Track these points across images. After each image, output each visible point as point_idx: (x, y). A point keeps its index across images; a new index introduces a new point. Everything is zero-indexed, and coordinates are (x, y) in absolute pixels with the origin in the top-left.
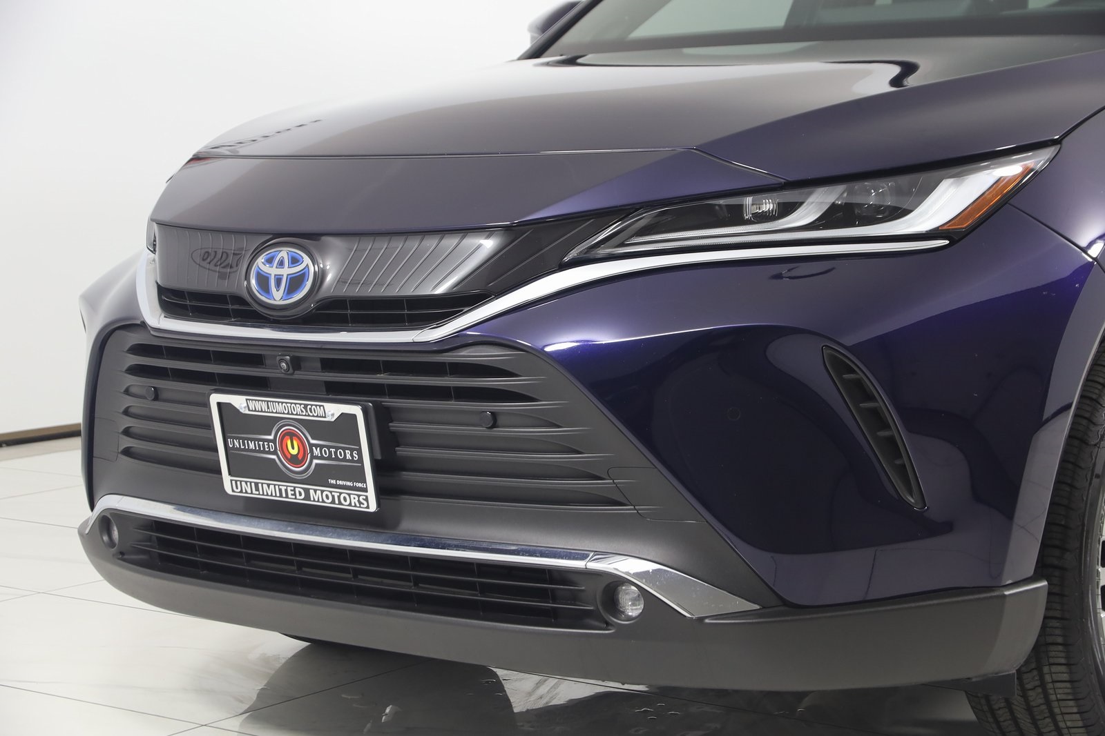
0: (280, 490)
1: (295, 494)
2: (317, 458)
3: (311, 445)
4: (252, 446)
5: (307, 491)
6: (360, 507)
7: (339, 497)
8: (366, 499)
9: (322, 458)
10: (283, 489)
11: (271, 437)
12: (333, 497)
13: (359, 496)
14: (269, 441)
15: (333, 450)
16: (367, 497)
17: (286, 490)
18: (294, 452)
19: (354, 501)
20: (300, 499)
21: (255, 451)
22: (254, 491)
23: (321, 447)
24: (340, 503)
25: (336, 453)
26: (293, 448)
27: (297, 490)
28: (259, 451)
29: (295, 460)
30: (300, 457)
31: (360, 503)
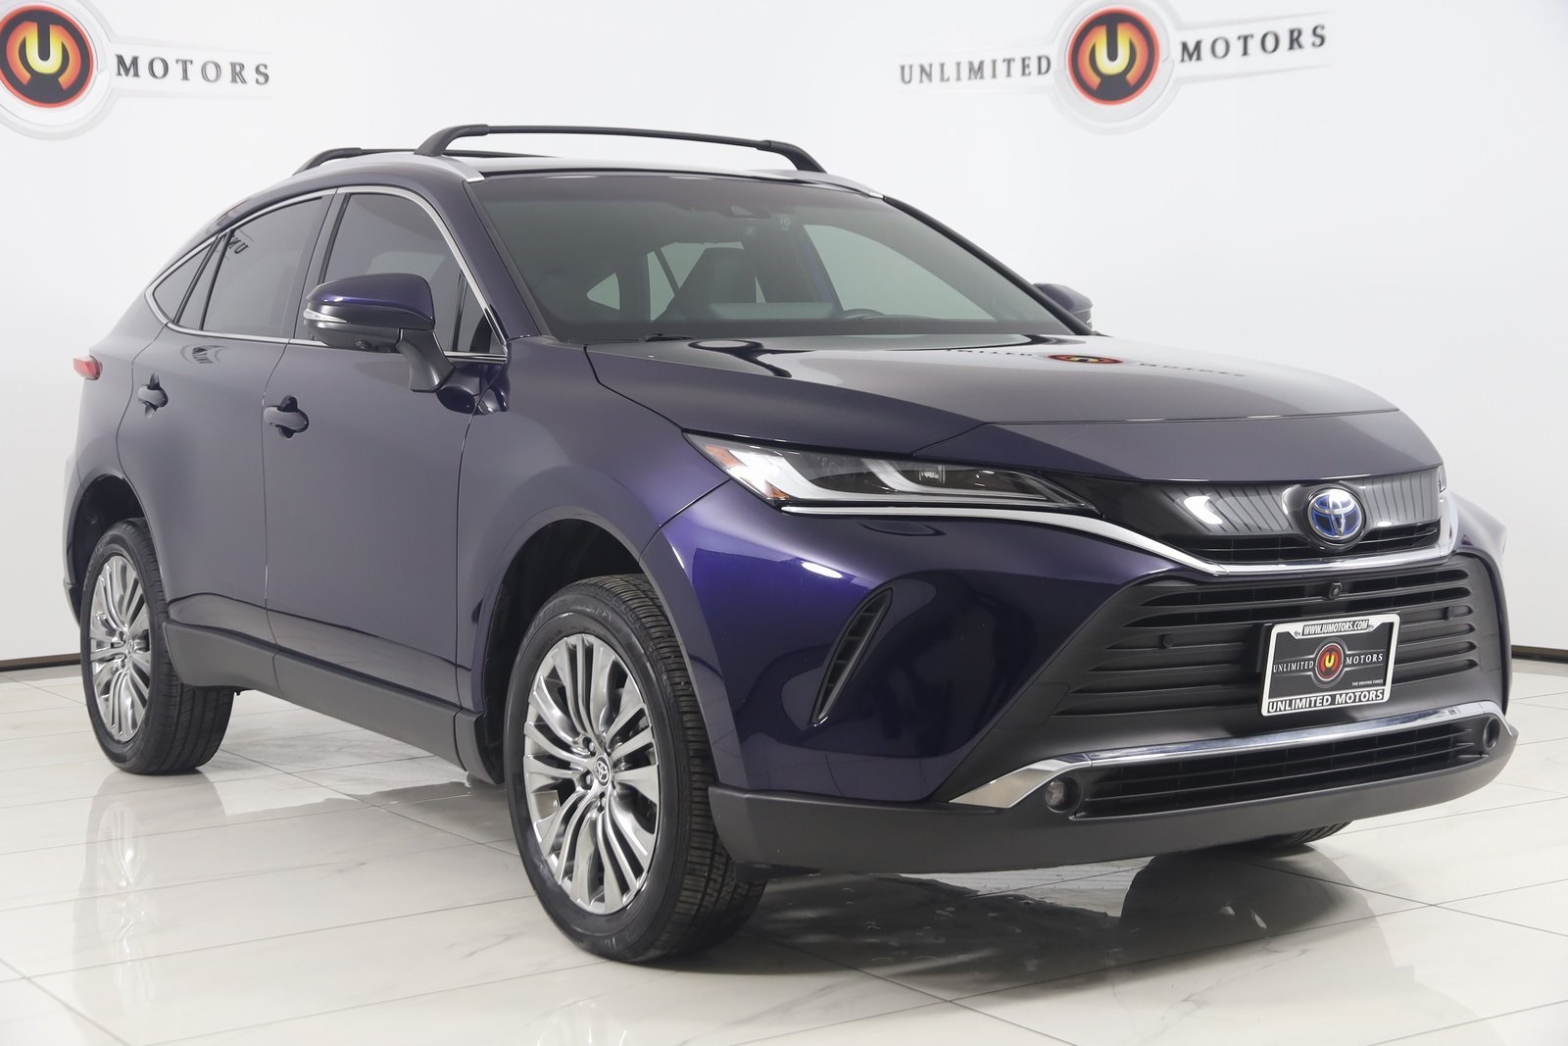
0: (1311, 701)
2: (1349, 666)
3: (1346, 656)
4: (1294, 668)
5: (1333, 697)
7: (1360, 696)
8: (1383, 693)
9: (1353, 665)
10: (1313, 700)
11: (1312, 656)
12: (1355, 696)
13: (1377, 691)
14: (1310, 660)
15: (1363, 657)
17: (1316, 701)
18: (1328, 665)
19: (1373, 695)
20: (1327, 706)
21: (1296, 671)
23: (1354, 655)
24: (1360, 701)
25: (1365, 659)
28: (1300, 671)
29: (1328, 672)
30: (1333, 669)
31: (1377, 696)
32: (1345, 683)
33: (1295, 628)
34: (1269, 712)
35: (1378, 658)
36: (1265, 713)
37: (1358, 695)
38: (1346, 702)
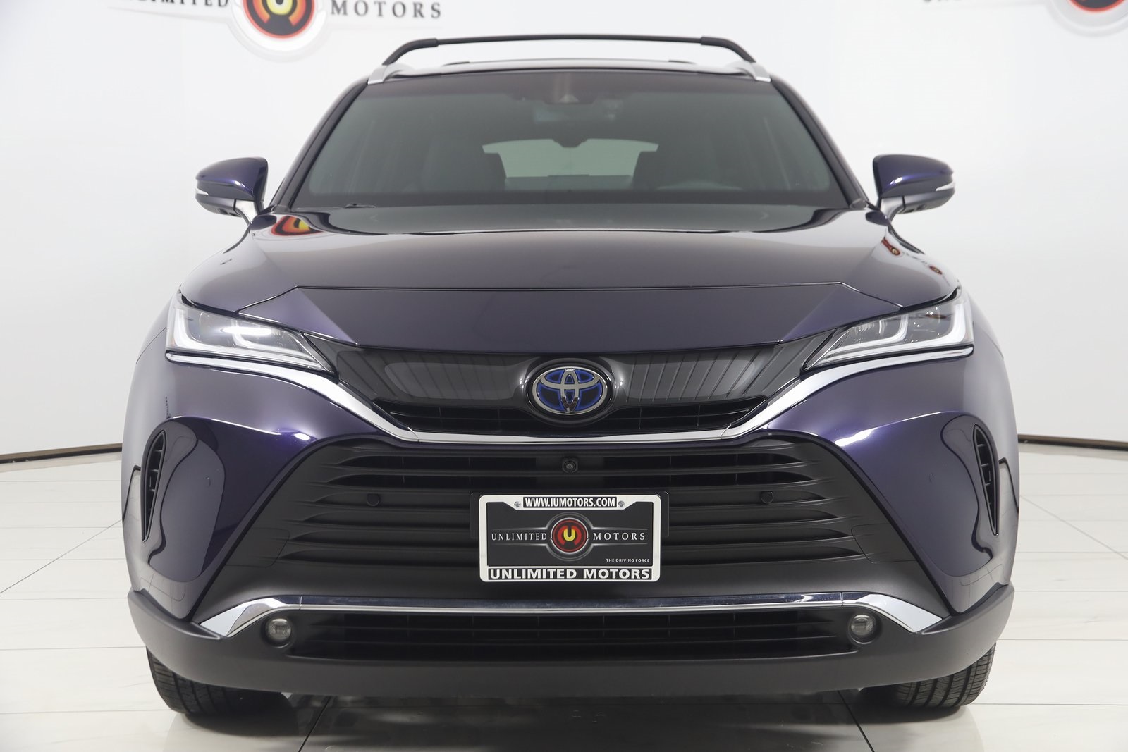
1: (565, 575)
4: (520, 537)
6: (641, 579)
8: (650, 572)
14: (541, 532)
16: (650, 570)
20: (571, 578)
22: (516, 576)
24: (618, 577)
25: (619, 537)
26: (569, 535)
27: (568, 571)
30: (576, 543)
31: (641, 575)
32: (597, 558)
33: (513, 501)
34: (490, 578)
35: (638, 536)
36: (484, 576)
37: (614, 572)
38: (598, 578)
